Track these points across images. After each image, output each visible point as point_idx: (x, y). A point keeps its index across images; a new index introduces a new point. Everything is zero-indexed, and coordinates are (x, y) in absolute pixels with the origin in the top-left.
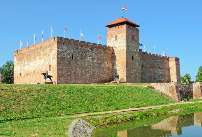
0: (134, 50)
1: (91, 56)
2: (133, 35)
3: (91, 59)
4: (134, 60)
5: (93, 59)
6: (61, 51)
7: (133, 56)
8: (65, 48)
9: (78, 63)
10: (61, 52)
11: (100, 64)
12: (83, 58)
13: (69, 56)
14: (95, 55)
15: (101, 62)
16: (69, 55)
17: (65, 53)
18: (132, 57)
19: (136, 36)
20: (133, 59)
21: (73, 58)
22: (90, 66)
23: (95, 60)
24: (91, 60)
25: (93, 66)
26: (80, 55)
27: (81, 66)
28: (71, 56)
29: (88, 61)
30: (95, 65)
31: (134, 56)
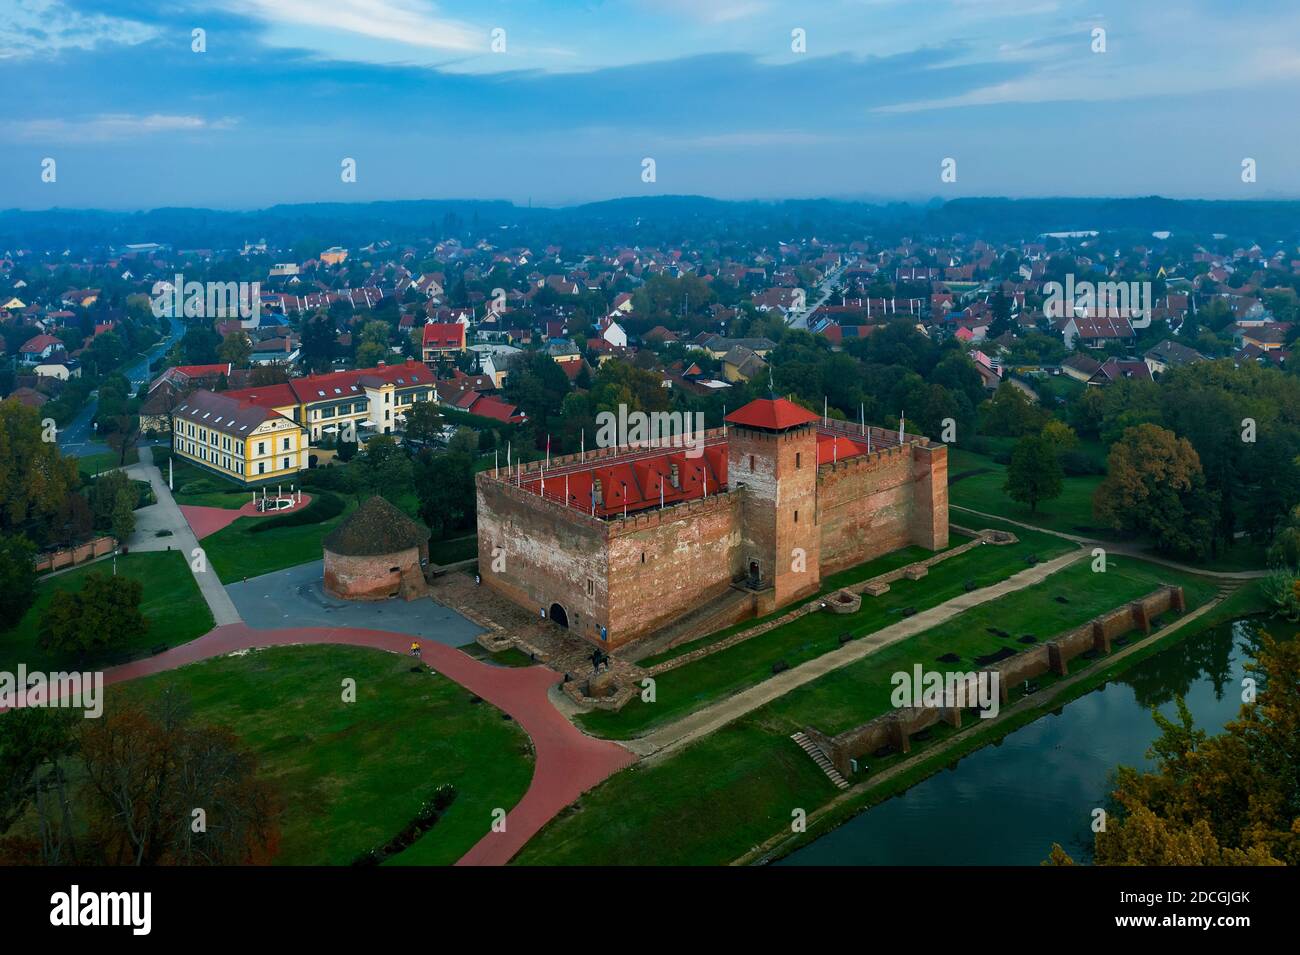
1: (687, 538)
2: (798, 455)
3: (686, 544)
4: (798, 522)
5: (691, 544)
6: (618, 555)
7: (796, 512)
8: (627, 543)
9: (656, 568)
10: (618, 557)
11: (710, 548)
12: (667, 551)
13: (635, 561)
14: (697, 531)
15: (712, 544)
18: (793, 516)
20: (796, 519)
21: (646, 561)
22: (685, 564)
23: (698, 544)
24: (687, 548)
25: (693, 560)
26: (660, 546)
27: (664, 572)
28: (640, 558)
29: (681, 553)
30: (698, 556)
31: (799, 511)
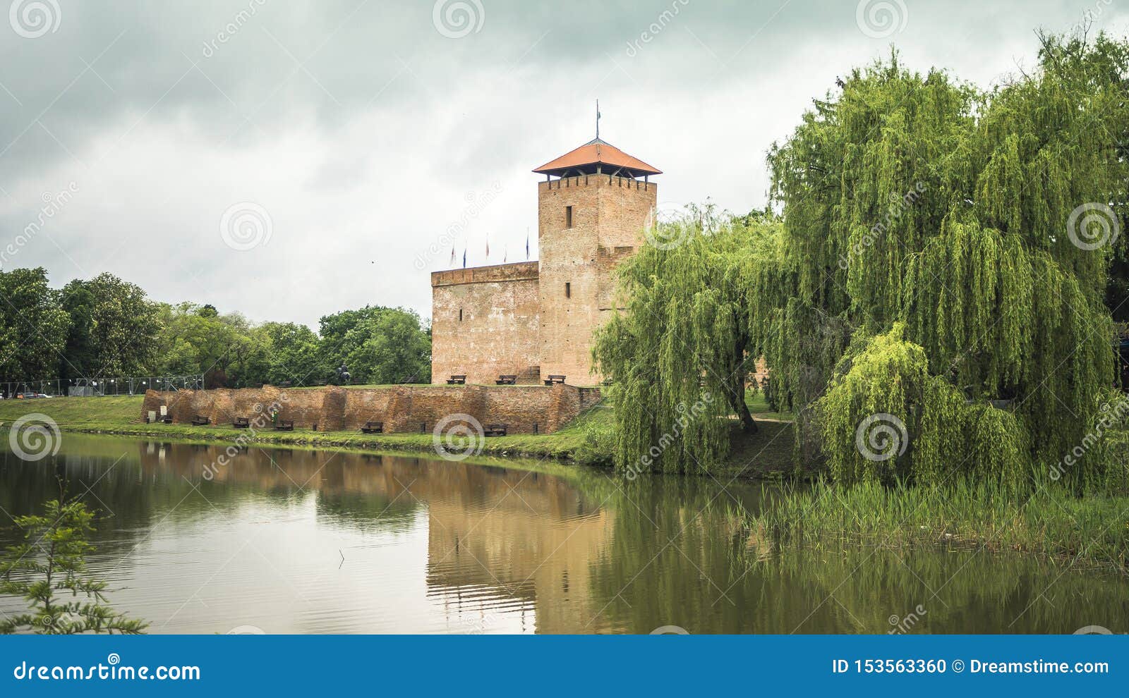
0: (574, 259)
1: (502, 305)
2: (569, 208)
3: (500, 312)
4: (574, 297)
5: (506, 312)
6: (440, 306)
8: (447, 296)
9: (473, 330)
10: (440, 308)
11: (525, 323)
12: (482, 314)
13: (454, 316)
14: (512, 300)
15: (527, 318)
16: (453, 312)
17: (447, 309)
18: (563, 289)
19: (581, 204)
20: (568, 294)
21: (463, 319)
22: (499, 334)
23: (513, 315)
24: (501, 317)
25: (507, 332)
26: (476, 307)
27: (479, 337)
28: (459, 315)
29: (496, 320)
30: (512, 329)
31: (572, 284)
